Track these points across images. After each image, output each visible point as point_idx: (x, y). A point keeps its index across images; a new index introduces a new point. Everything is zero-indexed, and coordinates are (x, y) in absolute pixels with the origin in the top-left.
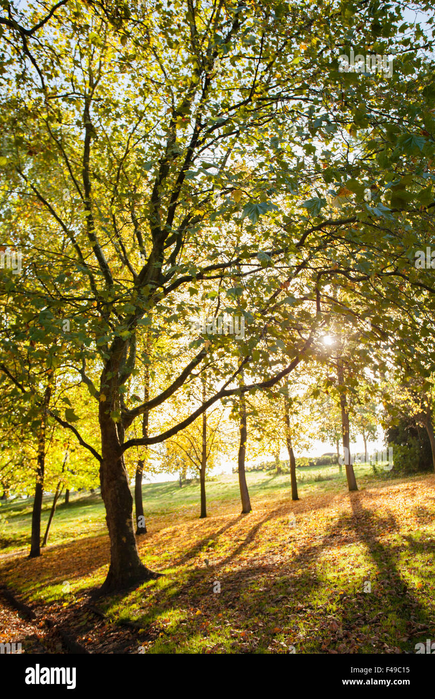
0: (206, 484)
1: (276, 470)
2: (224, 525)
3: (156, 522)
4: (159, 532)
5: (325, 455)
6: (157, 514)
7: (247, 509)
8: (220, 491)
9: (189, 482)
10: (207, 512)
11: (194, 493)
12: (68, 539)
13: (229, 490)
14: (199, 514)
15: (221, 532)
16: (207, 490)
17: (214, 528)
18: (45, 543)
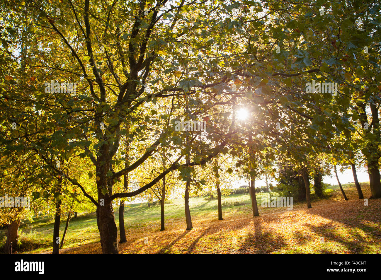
0: (165, 205)
1: (210, 197)
2: (175, 238)
3: (133, 233)
4: (134, 241)
5: (241, 187)
6: (133, 227)
7: (190, 227)
8: (174, 211)
9: (154, 203)
10: (165, 227)
11: (157, 212)
12: (77, 243)
13: (180, 210)
14: (160, 228)
15: (172, 244)
16: (165, 210)
17: (169, 240)
18: (62, 246)
